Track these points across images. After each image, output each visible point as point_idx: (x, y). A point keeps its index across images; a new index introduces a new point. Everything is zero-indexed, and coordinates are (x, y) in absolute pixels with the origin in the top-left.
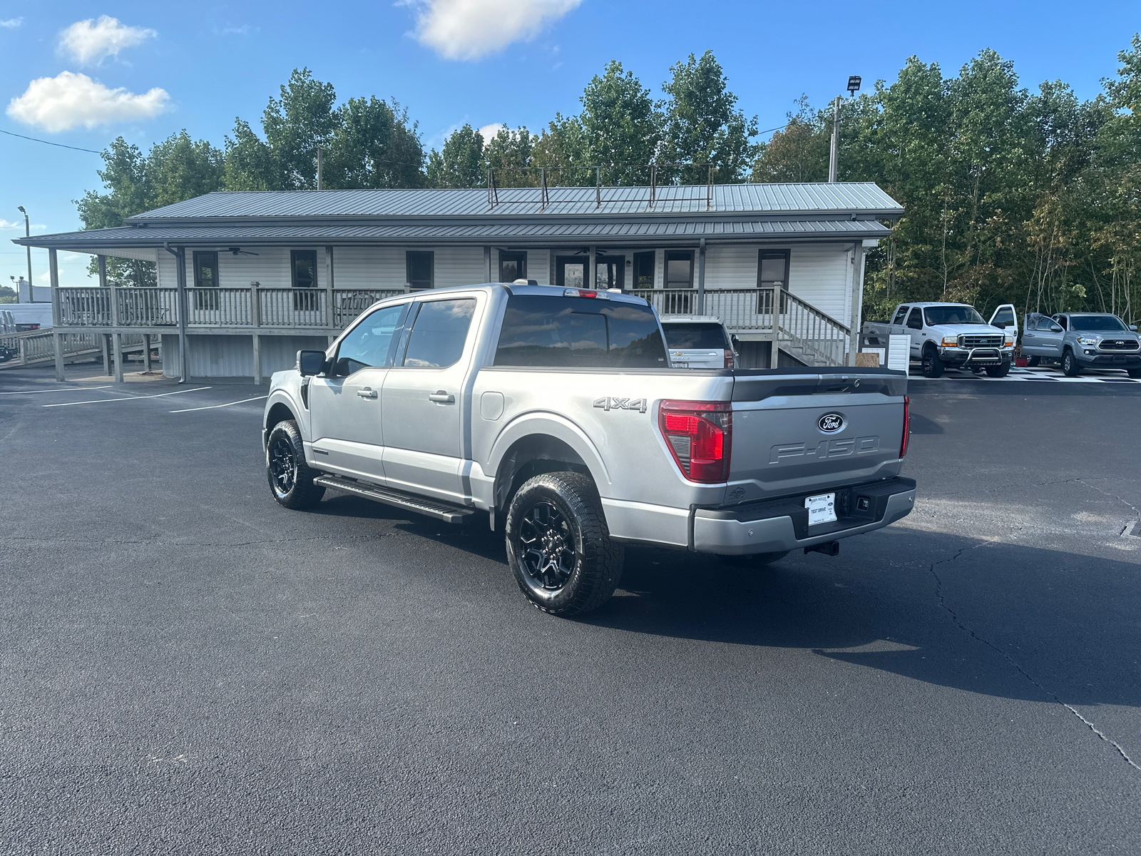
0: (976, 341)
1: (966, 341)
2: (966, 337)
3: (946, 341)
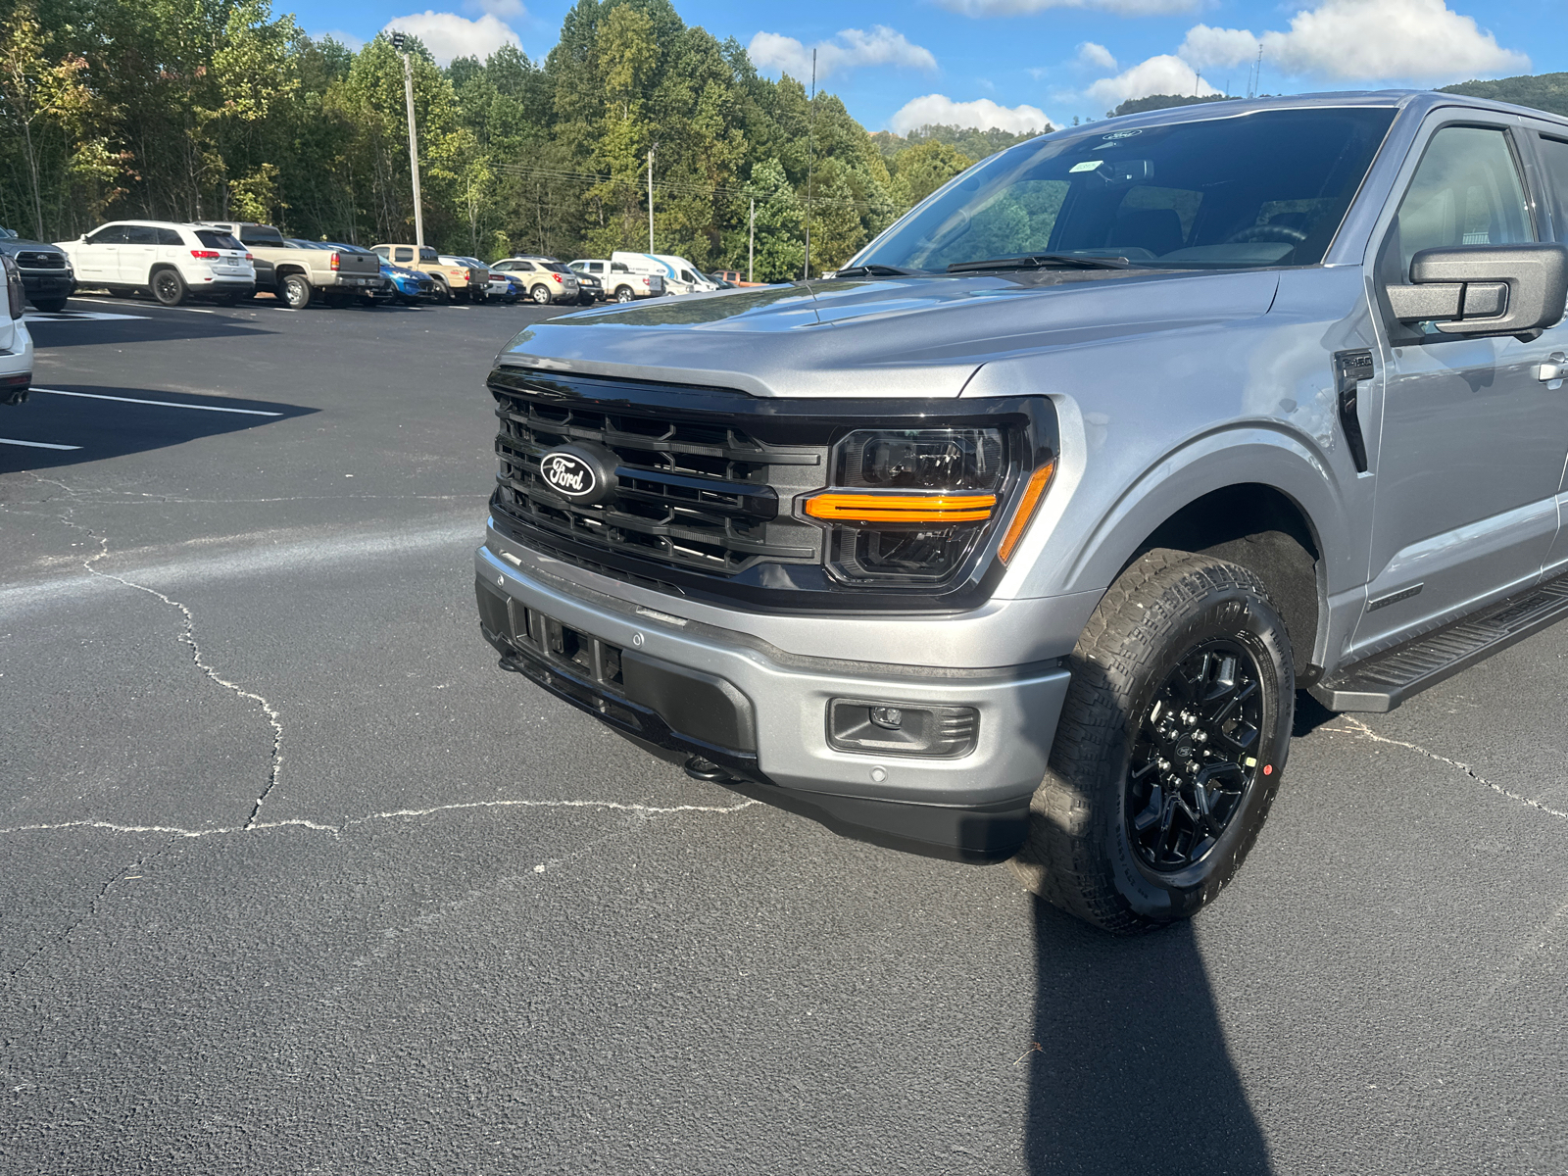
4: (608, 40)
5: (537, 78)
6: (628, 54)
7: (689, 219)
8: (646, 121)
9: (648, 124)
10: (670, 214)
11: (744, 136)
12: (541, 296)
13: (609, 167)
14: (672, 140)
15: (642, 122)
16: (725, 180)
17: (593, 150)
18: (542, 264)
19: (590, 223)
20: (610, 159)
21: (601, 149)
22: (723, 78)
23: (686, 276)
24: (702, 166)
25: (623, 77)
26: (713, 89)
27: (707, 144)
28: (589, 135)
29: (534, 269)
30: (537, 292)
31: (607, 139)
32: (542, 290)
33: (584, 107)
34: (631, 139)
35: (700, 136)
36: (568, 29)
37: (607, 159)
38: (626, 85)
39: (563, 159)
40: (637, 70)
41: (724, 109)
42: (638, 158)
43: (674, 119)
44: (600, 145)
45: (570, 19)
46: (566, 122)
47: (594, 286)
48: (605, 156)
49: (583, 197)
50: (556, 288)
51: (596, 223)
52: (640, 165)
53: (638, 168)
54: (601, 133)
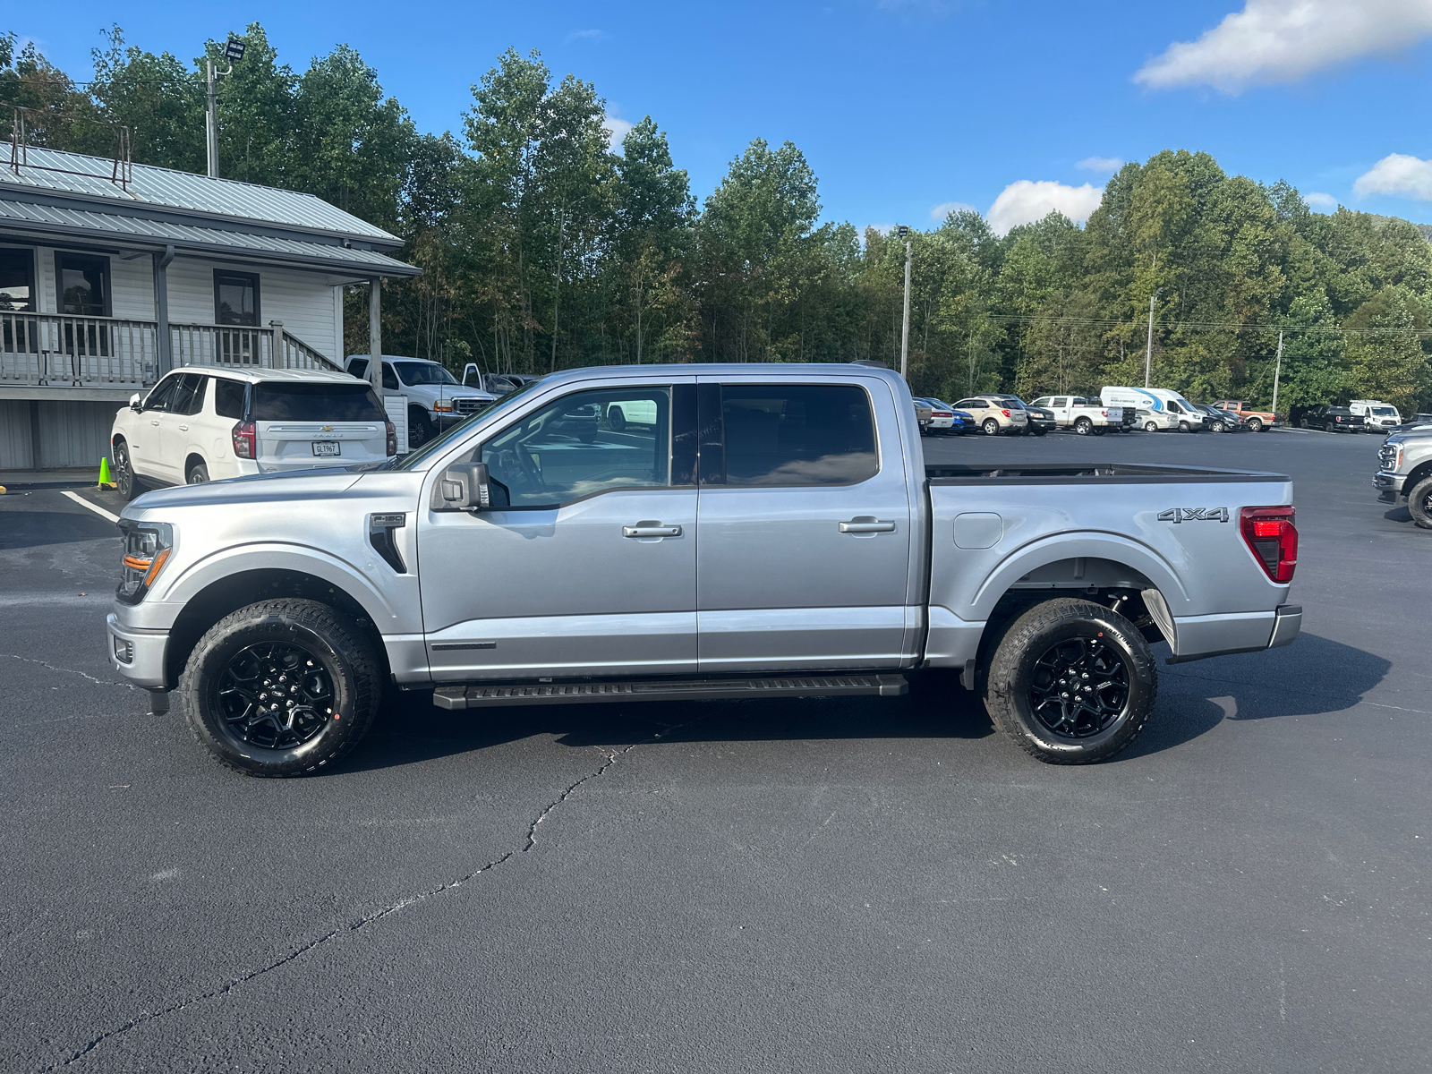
0: (470, 406)
1: (461, 405)
2: (461, 401)
3: (439, 405)
4: (1141, 199)
5: (1078, 236)
6: (1160, 209)
7: (1210, 351)
8: (1175, 266)
9: (1176, 269)
10: (1191, 348)
11: (1282, 271)
12: (990, 428)
13: (1132, 309)
14: (1200, 282)
15: (1170, 268)
16: (1256, 315)
17: (1120, 295)
18: (995, 402)
19: (1109, 359)
20: (1135, 303)
21: (1127, 294)
22: (1262, 220)
23: (1172, 406)
24: (1229, 302)
25: (1153, 230)
26: (1250, 232)
27: (1236, 282)
28: (1117, 282)
29: (988, 407)
30: (988, 425)
31: (1132, 286)
32: (992, 424)
33: (1115, 259)
34: (1157, 284)
35: (1231, 276)
36: (1109, 193)
37: (1132, 302)
38: (1155, 236)
39: (1089, 304)
40: (1167, 223)
41: (1262, 249)
42: (1163, 300)
43: (1203, 262)
44: (1127, 291)
45: (1112, 185)
46: (1095, 273)
47: (1045, 419)
48: (1130, 300)
49: (1104, 337)
50: (1004, 421)
51: (1116, 359)
52: (1163, 306)
53: (1161, 308)
54: (1129, 280)
